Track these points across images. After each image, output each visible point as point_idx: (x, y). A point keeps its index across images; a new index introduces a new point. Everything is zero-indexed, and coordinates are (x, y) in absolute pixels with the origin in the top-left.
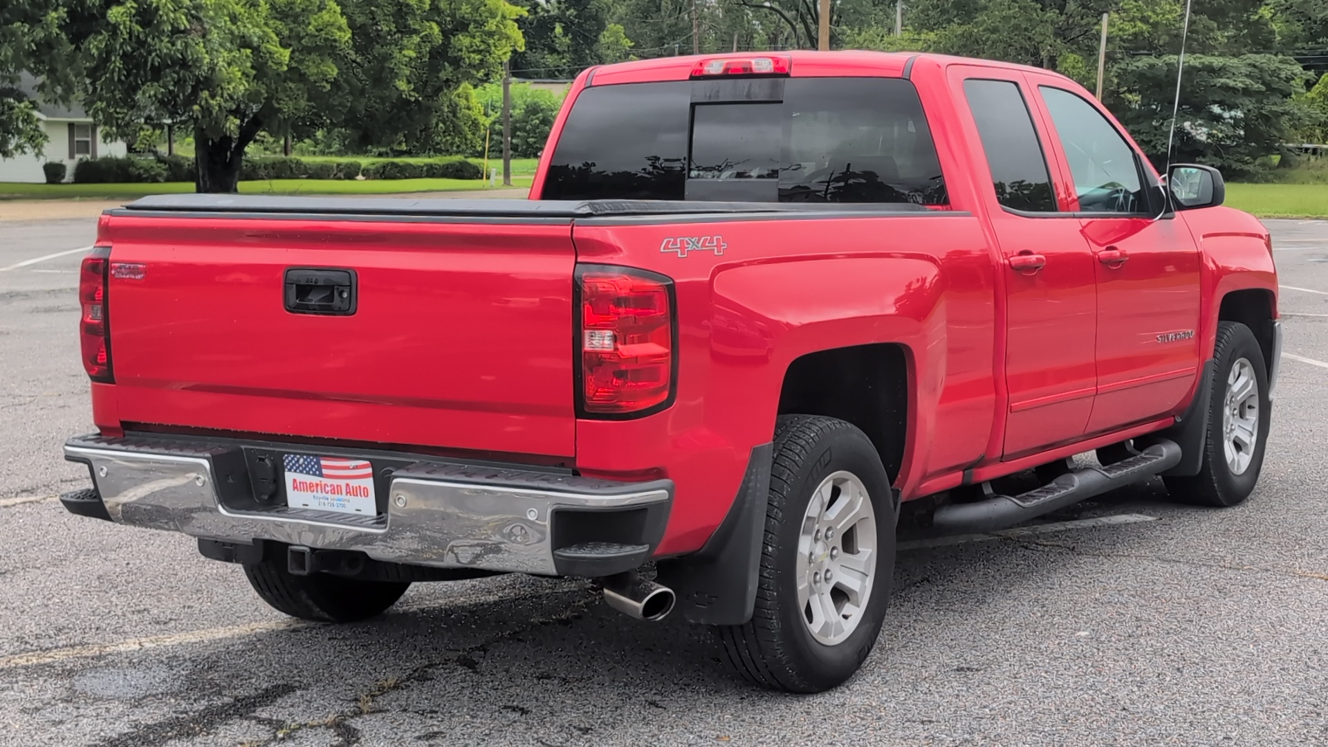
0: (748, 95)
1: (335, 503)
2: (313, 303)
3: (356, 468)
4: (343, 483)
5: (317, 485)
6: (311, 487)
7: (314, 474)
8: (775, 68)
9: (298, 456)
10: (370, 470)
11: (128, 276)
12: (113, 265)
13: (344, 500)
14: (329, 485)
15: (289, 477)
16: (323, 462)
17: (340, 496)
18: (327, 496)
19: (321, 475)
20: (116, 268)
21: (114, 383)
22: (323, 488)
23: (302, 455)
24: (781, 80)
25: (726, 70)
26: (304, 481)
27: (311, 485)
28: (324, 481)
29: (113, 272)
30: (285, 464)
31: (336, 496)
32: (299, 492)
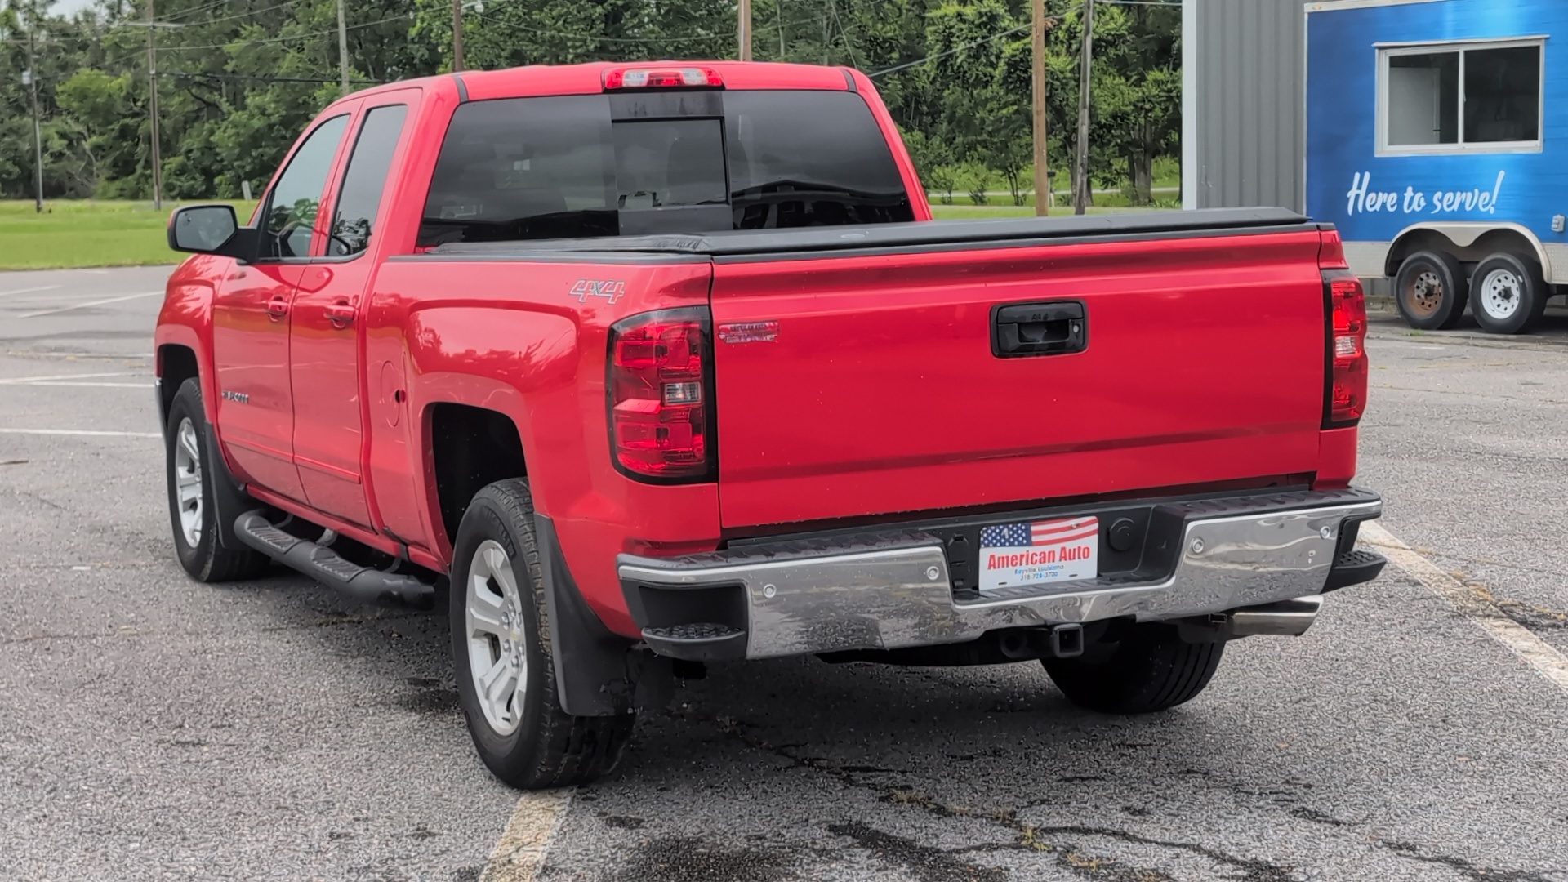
0: (682, 109)
1: (1044, 573)
2: (1041, 342)
3: (1078, 526)
4: (1057, 548)
5: (1022, 556)
6: (1013, 561)
7: (1021, 544)
8: (710, 80)
9: (1001, 527)
10: (1096, 526)
11: (749, 340)
12: (720, 327)
13: (1056, 567)
14: (1038, 553)
15: (985, 554)
16: (1034, 528)
17: (1051, 564)
18: (1033, 567)
19: (1030, 543)
20: (726, 330)
21: (717, 481)
22: (1030, 559)
23: (1006, 524)
24: (717, 93)
25: (650, 82)
26: (1005, 555)
27: (1014, 558)
28: (1032, 550)
29: (722, 336)
30: (982, 539)
31: (1046, 565)
32: (997, 569)
